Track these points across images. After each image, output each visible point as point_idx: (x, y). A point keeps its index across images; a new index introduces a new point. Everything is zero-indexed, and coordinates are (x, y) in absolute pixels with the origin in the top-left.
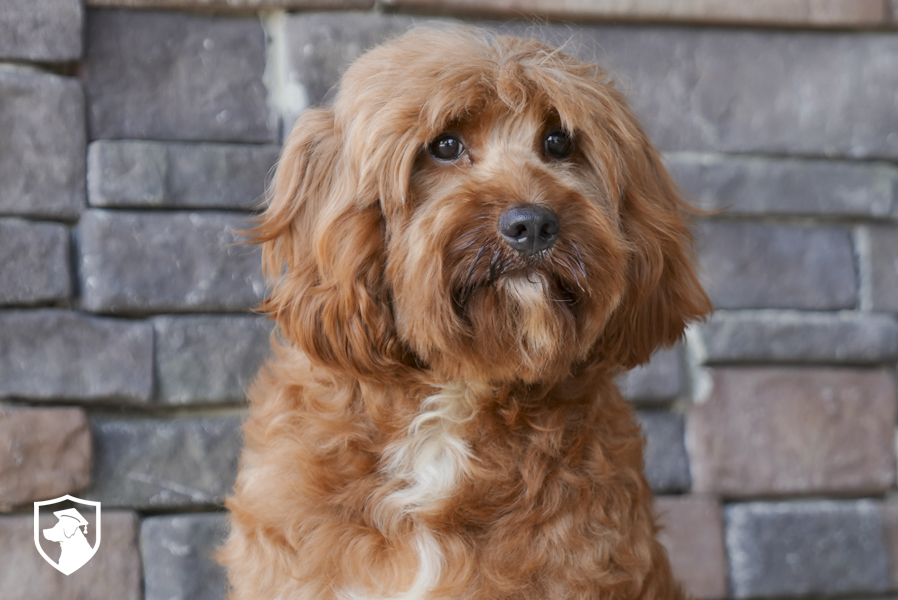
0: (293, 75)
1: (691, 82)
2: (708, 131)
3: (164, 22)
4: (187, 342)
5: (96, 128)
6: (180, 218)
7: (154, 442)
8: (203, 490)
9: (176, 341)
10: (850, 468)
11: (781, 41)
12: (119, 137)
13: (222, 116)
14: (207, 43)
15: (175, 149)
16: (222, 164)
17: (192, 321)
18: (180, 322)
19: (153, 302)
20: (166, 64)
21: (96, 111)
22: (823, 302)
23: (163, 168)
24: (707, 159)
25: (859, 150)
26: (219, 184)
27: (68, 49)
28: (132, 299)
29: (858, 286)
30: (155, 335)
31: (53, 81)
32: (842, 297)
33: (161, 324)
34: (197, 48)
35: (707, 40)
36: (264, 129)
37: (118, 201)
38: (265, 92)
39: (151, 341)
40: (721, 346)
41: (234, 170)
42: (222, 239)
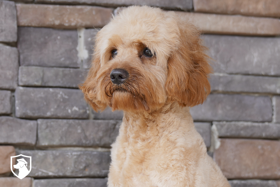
0: (85, 47)
1: (217, 51)
2: (222, 66)
3: (45, 31)
4: (47, 127)
5: (21, 62)
6: (46, 89)
7: (37, 157)
8: (52, 172)
9: (44, 127)
10: (267, 170)
11: (248, 39)
12: (29, 65)
13: (63, 59)
14: (59, 37)
15: (45, 68)
16: (61, 73)
17: (49, 120)
18: (45, 121)
19: (36, 115)
20: (45, 43)
21: (22, 57)
22: (261, 119)
23: (42, 74)
24: (221, 75)
25: (272, 73)
26: (60, 80)
27: (12, 38)
28: (30, 113)
29: (273, 115)
30: (37, 124)
31: (8, 47)
32: (266, 118)
33: (39, 121)
34: (55, 39)
35: (223, 38)
36: (76, 63)
37: (27, 84)
38: (77, 52)
39: (36, 126)
40: (224, 132)
41: (65, 75)
42: (59, 96)
